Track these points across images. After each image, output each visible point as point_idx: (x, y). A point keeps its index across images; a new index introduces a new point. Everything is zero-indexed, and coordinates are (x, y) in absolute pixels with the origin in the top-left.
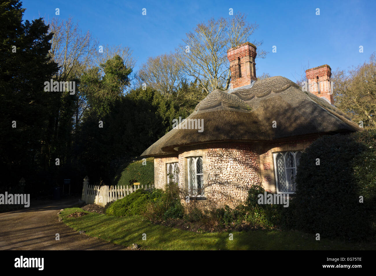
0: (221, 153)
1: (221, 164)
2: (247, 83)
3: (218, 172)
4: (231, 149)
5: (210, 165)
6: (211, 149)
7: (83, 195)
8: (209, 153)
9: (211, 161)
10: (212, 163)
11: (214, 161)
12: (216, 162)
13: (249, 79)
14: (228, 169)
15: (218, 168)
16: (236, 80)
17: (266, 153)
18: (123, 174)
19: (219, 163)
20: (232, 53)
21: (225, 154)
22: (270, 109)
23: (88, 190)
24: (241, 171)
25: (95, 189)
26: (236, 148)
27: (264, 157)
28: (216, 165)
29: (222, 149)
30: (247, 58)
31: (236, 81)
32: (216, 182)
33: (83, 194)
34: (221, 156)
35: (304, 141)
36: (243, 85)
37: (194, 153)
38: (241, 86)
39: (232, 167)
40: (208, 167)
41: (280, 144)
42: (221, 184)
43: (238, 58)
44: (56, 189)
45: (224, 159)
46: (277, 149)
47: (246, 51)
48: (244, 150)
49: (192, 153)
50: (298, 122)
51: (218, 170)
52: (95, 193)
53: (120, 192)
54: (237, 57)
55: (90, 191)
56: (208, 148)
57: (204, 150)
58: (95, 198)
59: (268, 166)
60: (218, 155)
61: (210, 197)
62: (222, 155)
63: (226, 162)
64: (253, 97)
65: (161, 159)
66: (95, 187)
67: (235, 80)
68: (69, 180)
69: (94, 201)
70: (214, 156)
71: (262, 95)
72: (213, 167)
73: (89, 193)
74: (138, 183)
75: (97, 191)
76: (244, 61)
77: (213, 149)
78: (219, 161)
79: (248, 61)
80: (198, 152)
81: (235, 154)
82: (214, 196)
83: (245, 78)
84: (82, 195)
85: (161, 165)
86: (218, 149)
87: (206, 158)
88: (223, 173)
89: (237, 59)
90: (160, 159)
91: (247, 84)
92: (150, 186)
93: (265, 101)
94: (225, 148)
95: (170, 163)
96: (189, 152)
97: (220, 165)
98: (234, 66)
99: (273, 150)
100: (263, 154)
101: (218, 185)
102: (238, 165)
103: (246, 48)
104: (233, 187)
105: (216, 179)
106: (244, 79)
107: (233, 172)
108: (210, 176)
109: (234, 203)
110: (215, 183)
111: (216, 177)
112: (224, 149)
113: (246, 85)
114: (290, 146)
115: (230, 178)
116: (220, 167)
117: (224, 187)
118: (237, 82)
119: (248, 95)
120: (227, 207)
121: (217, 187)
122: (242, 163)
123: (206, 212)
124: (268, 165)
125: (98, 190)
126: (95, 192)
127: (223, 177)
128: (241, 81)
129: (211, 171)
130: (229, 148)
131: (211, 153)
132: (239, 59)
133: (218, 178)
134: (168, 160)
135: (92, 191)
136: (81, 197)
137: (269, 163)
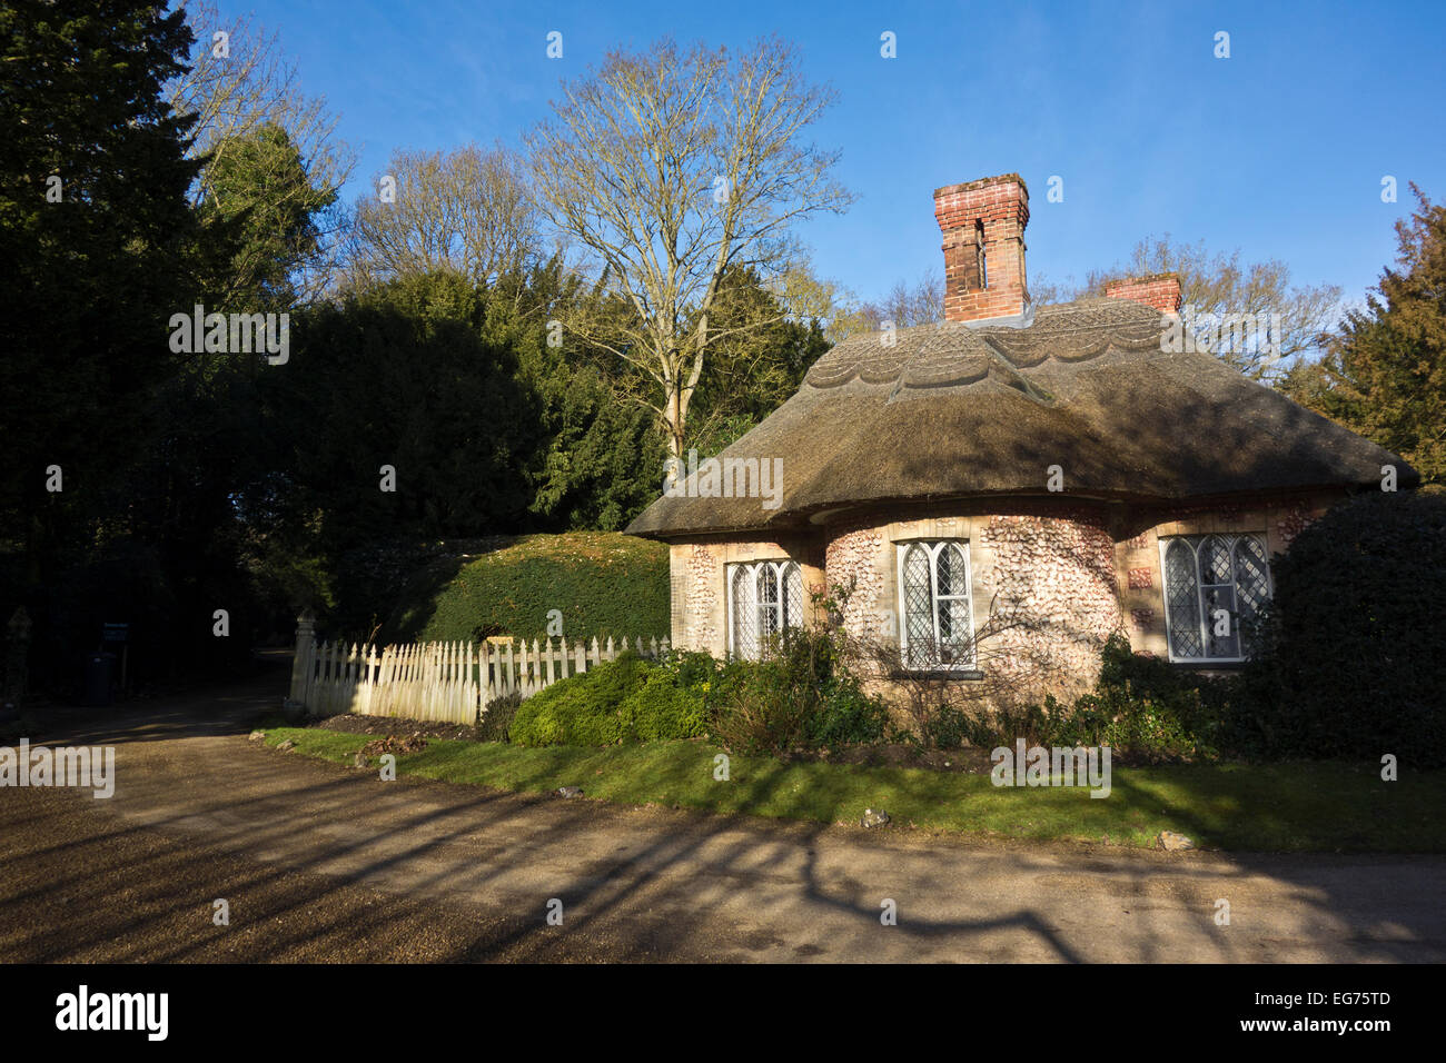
0: (1031, 531)
1: (1031, 567)
2: (1007, 308)
3: (1021, 589)
4: (1057, 520)
5: (996, 568)
6: (1000, 518)
7: (297, 682)
8: (993, 530)
9: (1000, 556)
10: (1003, 560)
11: (1009, 554)
12: (1015, 559)
13: (1017, 296)
14: (1051, 581)
15: (1022, 579)
16: (965, 293)
17: (1138, 538)
18: (443, 601)
19: (1023, 564)
20: (955, 203)
21: (1043, 535)
22: (1121, 400)
23: (318, 663)
24: (1084, 590)
25: (353, 655)
26: (1070, 518)
27: (1129, 551)
28: (1016, 567)
29: (1033, 519)
30: (1011, 226)
31: (968, 298)
32: (1015, 622)
33: (294, 677)
34: (1031, 541)
35: (1269, 505)
36: (995, 315)
37: (937, 526)
38: (988, 316)
39: (1060, 578)
40: (989, 574)
41: (1187, 511)
42: (1030, 626)
43: (974, 222)
44: (98, 660)
45: (1040, 551)
46: (1173, 527)
47: (1010, 204)
48: (1088, 523)
49: (923, 528)
50: (1253, 447)
51: (1021, 583)
52: (357, 673)
53: (530, 666)
54: (973, 216)
55: (328, 663)
56: (991, 512)
57: (974, 518)
58: (355, 692)
59: (1144, 578)
60: (1022, 537)
61: (997, 669)
62: (1035, 537)
63: (1044, 559)
64: (1045, 358)
65: (702, 548)
66: (355, 648)
67: (960, 294)
68: (122, 625)
69: (352, 704)
70: (1011, 541)
71: (1078, 354)
72: (1006, 575)
73: (322, 673)
74: (504, 638)
75: (367, 667)
76: (1001, 235)
77: (1006, 517)
78: (1026, 557)
79: (1014, 236)
80: (953, 526)
81: (1069, 537)
82: (1009, 666)
83: (1003, 293)
84: (290, 680)
85: (702, 570)
86: (1022, 518)
87: (984, 545)
88: (1038, 596)
89: (970, 224)
90: (696, 548)
91: (1010, 313)
92: (653, 643)
93: (1098, 376)
94: (1042, 516)
95: (737, 563)
96: (916, 523)
97: (1027, 567)
98: (959, 248)
99: (1162, 529)
100: (1126, 539)
101: (1024, 633)
102: (1077, 570)
103: (1009, 194)
104: (1066, 637)
105: (1015, 613)
106: (997, 294)
107: (1063, 591)
108: (997, 601)
109: (1068, 690)
110: (1013, 627)
111: (1017, 607)
112: (1039, 519)
113: (1004, 314)
114: (1221, 520)
115: (1057, 609)
116: (1028, 574)
117: (1040, 638)
118: (971, 302)
119: (1027, 348)
120: (1051, 699)
121: (1016, 638)
122: (1087, 566)
123: (983, 716)
124: (1145, 574)
125: (373, 661)
126: (352, 668)
127: (1035, 605)
128: (987, 300)
129: (1000, 587)
130: (1053, 517)
131: (1001, 531)
132: (979, 226)
133: (1024, 610)
134: (735, 552)
135: (338, 664)
136: (289, 686)
137: (1149, 568)
